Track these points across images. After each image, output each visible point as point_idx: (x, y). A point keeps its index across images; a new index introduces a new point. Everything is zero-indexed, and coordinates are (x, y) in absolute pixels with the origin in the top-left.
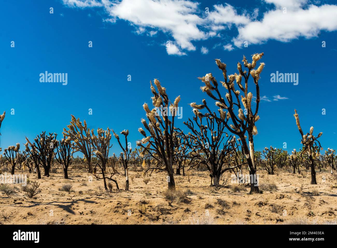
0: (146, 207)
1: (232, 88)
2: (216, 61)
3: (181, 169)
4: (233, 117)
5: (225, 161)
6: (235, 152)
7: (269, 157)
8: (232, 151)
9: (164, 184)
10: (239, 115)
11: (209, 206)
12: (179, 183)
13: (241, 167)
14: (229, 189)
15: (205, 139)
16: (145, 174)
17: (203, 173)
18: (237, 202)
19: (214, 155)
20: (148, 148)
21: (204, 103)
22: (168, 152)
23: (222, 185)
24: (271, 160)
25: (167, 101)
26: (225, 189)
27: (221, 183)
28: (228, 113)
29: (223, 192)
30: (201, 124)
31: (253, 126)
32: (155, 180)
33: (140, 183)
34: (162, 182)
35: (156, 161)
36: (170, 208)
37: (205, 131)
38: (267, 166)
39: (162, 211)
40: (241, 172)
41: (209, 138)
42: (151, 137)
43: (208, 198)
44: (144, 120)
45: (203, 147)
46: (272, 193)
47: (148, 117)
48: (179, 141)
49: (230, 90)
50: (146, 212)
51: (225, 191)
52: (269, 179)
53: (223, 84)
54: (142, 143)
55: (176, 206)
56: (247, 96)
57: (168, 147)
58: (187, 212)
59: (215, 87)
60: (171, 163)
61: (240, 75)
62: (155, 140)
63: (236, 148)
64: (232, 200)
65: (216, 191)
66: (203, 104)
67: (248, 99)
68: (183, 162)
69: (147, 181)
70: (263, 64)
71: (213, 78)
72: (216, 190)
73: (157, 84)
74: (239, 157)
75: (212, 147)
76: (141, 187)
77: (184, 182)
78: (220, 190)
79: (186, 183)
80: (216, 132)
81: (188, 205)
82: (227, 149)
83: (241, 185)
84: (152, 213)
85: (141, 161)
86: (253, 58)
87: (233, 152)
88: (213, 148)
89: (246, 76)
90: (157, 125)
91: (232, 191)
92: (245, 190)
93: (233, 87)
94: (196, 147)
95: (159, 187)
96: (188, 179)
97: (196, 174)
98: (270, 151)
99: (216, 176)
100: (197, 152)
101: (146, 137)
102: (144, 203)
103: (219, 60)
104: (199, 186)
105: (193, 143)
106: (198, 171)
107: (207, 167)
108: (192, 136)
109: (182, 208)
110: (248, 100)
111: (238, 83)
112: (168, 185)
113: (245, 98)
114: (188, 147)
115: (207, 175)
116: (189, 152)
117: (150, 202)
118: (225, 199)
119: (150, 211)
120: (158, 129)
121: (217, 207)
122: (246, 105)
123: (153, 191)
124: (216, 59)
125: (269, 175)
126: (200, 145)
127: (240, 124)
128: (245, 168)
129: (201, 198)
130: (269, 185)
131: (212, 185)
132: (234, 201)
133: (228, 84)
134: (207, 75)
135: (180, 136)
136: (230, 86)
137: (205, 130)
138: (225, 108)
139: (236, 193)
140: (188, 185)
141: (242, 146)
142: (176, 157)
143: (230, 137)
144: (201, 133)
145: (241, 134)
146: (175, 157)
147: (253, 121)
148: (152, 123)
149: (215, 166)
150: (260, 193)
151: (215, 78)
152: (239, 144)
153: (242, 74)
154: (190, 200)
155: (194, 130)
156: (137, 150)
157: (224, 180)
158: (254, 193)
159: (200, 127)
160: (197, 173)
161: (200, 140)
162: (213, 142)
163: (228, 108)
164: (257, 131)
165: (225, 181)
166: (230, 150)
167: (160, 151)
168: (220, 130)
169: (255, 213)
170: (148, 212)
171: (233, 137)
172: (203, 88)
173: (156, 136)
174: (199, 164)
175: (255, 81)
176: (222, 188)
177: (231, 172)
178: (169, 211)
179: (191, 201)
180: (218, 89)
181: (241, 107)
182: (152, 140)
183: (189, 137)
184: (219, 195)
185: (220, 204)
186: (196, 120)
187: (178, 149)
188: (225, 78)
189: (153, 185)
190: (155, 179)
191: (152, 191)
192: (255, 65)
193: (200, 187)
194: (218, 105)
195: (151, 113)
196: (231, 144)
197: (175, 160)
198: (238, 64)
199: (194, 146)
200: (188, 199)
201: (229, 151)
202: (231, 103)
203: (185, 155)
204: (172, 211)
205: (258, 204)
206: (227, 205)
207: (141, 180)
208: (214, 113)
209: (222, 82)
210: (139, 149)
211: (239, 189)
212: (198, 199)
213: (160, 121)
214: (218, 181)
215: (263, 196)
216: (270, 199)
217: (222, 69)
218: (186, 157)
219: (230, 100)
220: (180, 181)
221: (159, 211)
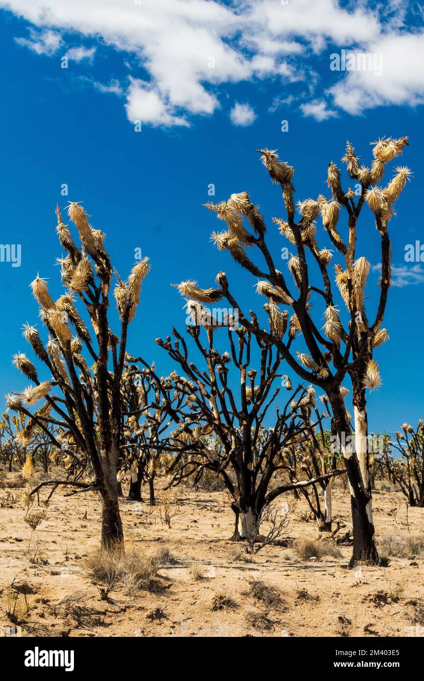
0: (29, 602)
1: (308, 242)
2: (264, 157)
3: (145, 482)
4: (310, 329)
5: (281, 464)
6: (310, 437)
7: (414, 453)
8: (303, 435)
9: (90, 529)
10: (328, 327)
11: (224, 603)
12: (138, 527)
13: (327, 482)
14: (288, 552)
15: (220, 395)
16: (30, 498)
17: (210, 499)
18: (311, 591)
19: (247, 443)
20: (41, 418)
21: (221, 283)
22: (106, 433)
23: (266, 535)
24: (419, 463)
25: (107, 274)
26: (278, 550)
27: (265, 529)
28: (294, 318)
29: (270, 559)
30: (211, 347)
31: (368, 362)
32: (62, 516)
33: (14, 524)
34: (84, 523)
35: (66, 457)
36: (105, 608)
37: (221, 369)
38: (407, 480)
39: (79, 616)
40: (327, 499)
41: (232, 392)
42: (54, 384)
43: (223, 579)
44: (32, 330)
45: (215, 419)
46: (415, 564)
47: (46, 320)
48: (141, 397)
49: (303, 246)
50: (28, 620)
51: (275, 556)
52: (410, 521)
53: (283, 226)
54: (24, 402)
55: (122, 602)
56: (352, 269)
57: (104, 416)
58: (158, 621)
59: (257, 236)
60: (113, 468)
61: (334, 203)
62: (67, 395)
63: (315, 425)
64: (294, 585)
65: (248, 556)
66: (219, 288)
67: (356, 279)
68: (151, 463)
69: (36, 520)
70: (404, 171)
71: (252, 208)
72: (248, 552)
73: (76, 218)
74: (321, 453)
75: (241, 419)
76: (17, 540)
77: (151, 524)
78: (259, 553)
79: (158, 529)
80: (254, 374)
81: (162, 597)
82: (288, 427)
83: (324, 540)
84: (49, 621)
85: (20, 456)
86: (375, 151)
87: (306, 436)
88: (245, 423)
89: (354, 207)
90: (72, 348)
91: (296, 558)
92: (337, 555)
93: (311, 238)
94: (193, 417)
95: (73, 539)
96: (164, 517)
97: (189, 499)
98: (416, 435)
99: (250, 509)
100: (195, 434)
101: (38, 384)
102: (25, 589)
103: (272, 152)
104: (198, 538)
105: (183, 403)
106: (197, 490)
107: (223, 479)
108: (181, 382)
109: (141, 609)
110: (357, 282)
111: (327, 225)
112: (100, 533)
113: (346, 274)
114: (169, 417)
115: (225, 503)
116: (170, 433)
117: (43, 587)
118: (273, 583)
119: (42, 616)
120: (75, 359)
121: (250, 606)
122: (350, 296)
123: (54, 551)
124: (263, 148)
125: (410, 508)
126: (206, 411)
127: (328, 351)
128: (341, 485)
129: (200, 578)
130: (410, 541)
131: (236, 538)
132: (300, 589)
133: (297, 230)
134: (234, 197)
135: (145, 379)
136: (302, 234)
137: (223, 366)
138: (285, 303)
139: (309, 564)
140: (165, 535)
141: (332, 419)
142: (130, 446)
143: (298, 390)
144: (208, 373)
145: (330, 385)
146: (127, 448)
147: (367, 344)
148: (57, 340)
149: (247, 477)
150: (381, 566)
151: (257, 208)
152: (323, 412)
153: (342, 198)
154: (167, 584)
155: (189, 365)
156: (8, 418)
157: (273, 522)
158: (362, 564)
159: (206, 356)
160: (193, 496)
161: (206, 398)
162: (245, 403)
163: (295, 303)
164: (379, 378)
165: (278, 525)
166: (295, 431)
167: (80, 429)
168: (269, 369)
169: (364, 626)
170: (34, 618)
171: (305, 391)
172: (221, 238)
173: (69, 381)
174: (199, 472)
175: (379, 223)
176: (267, 545)
177: (297, 497)
178: (102, 617)
179: (171, 585)
180: (266, 242)
181: (333, 299)
182: (58, 392)
183: (171, 387)
184: (258, 568)
185: (259, 598)
186: (194, 333)
187: (137, 420)
188: (288, 209)
189: (54, 534)
190: (63, 514)
191: (51, 550)
192: (381, 175)
193: (201, 542)
194: (266, 292)
195: (55, 309)
196: (299, 412)
197: (126, 453)
198: (330, 169)
199: (187, 416)
200: (162, 580)
201: (292, 432)
202: (304, 286)
203: (157, 441)
204: (110, 616)
205: (372, 597)
206: (280, 601)
207: (18, 514)
208: (253, 314)
209: (279, 222)
210: (14, 417)
211: (318, 552)
212: (191, 582)
213: (82, 335)
214: (256, 524)
215: (388, 574)
216: (410, 585)
217: (281, 181)
218: (161, 448)
219: (301, 278)
220: (139, 521)
221: (69, 616)
